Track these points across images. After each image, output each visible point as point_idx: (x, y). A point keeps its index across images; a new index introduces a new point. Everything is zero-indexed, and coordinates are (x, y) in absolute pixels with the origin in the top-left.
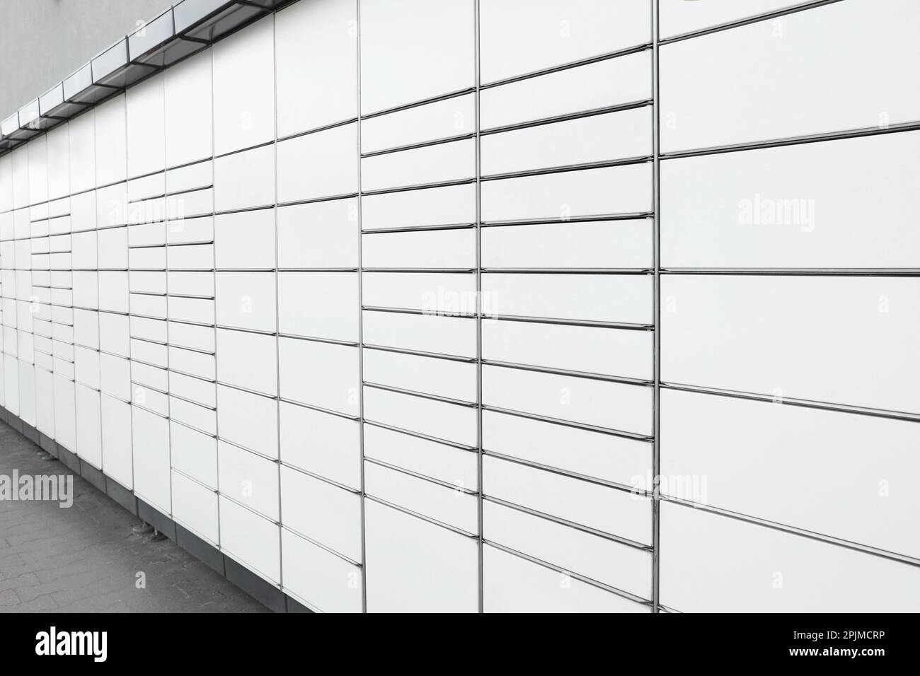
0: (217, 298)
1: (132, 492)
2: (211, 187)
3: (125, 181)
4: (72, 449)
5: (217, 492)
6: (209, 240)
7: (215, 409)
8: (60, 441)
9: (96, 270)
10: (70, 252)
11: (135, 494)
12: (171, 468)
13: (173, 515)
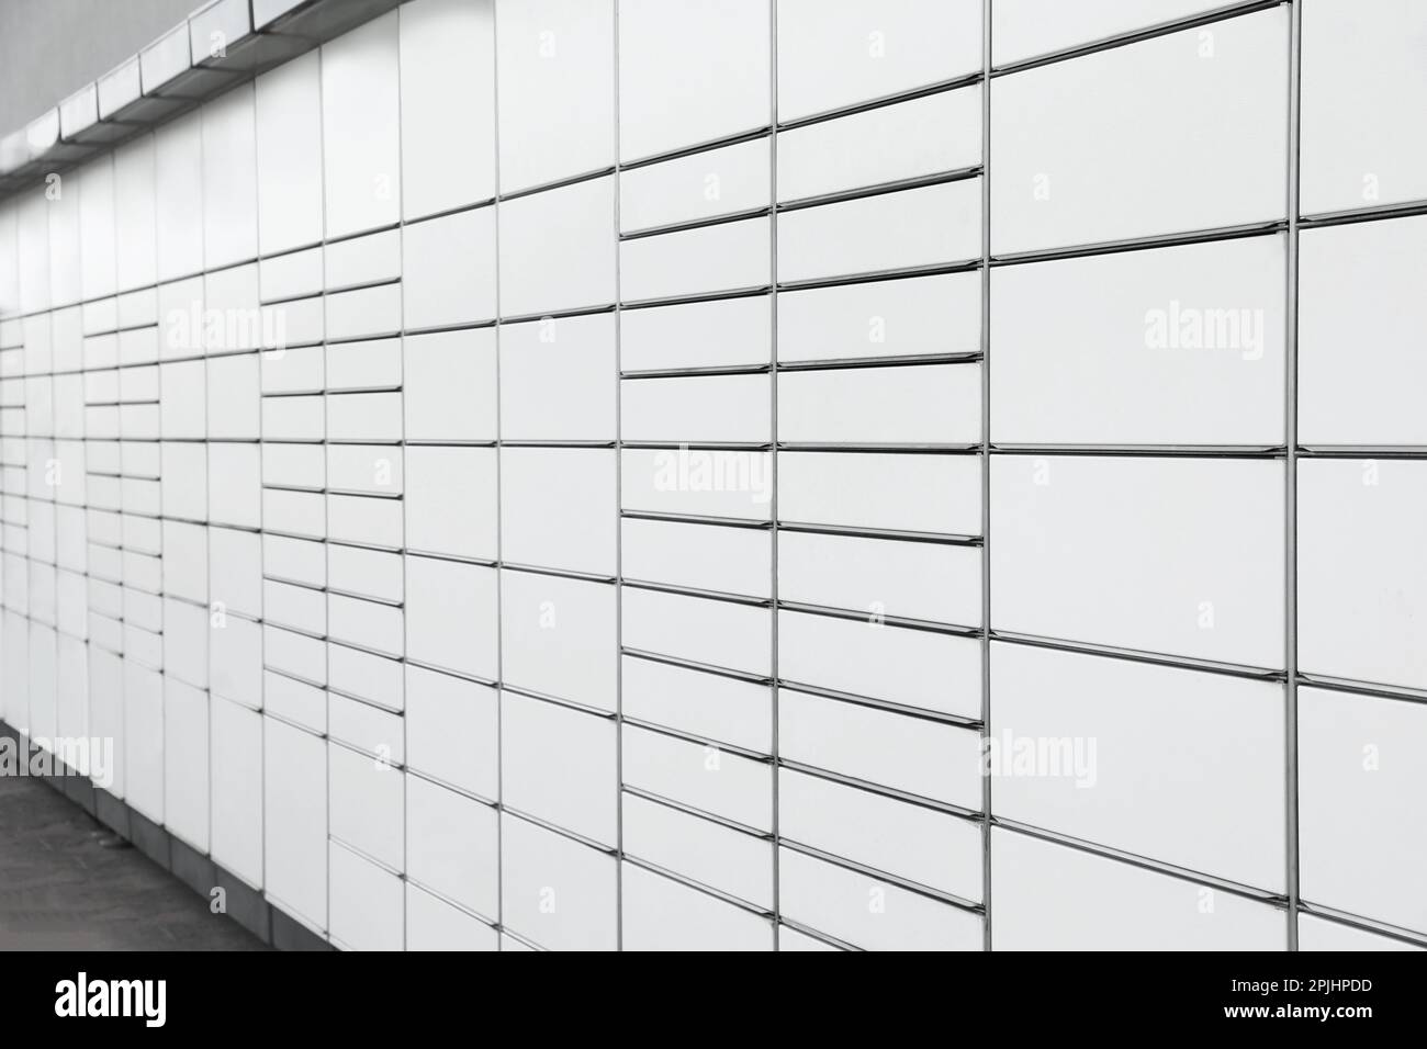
0: (407, 497)
1: (261, 893)
2: (398, 280)
3: (256, 260)
4: (156, 816)
5: (402, 877)
6: (395, 384)
7: (401, 714)
8: (135, 801)
9: (204, 441)
10: (157, 402)
11: (268, 897)
12: (329, 837)
13: (330, 932)
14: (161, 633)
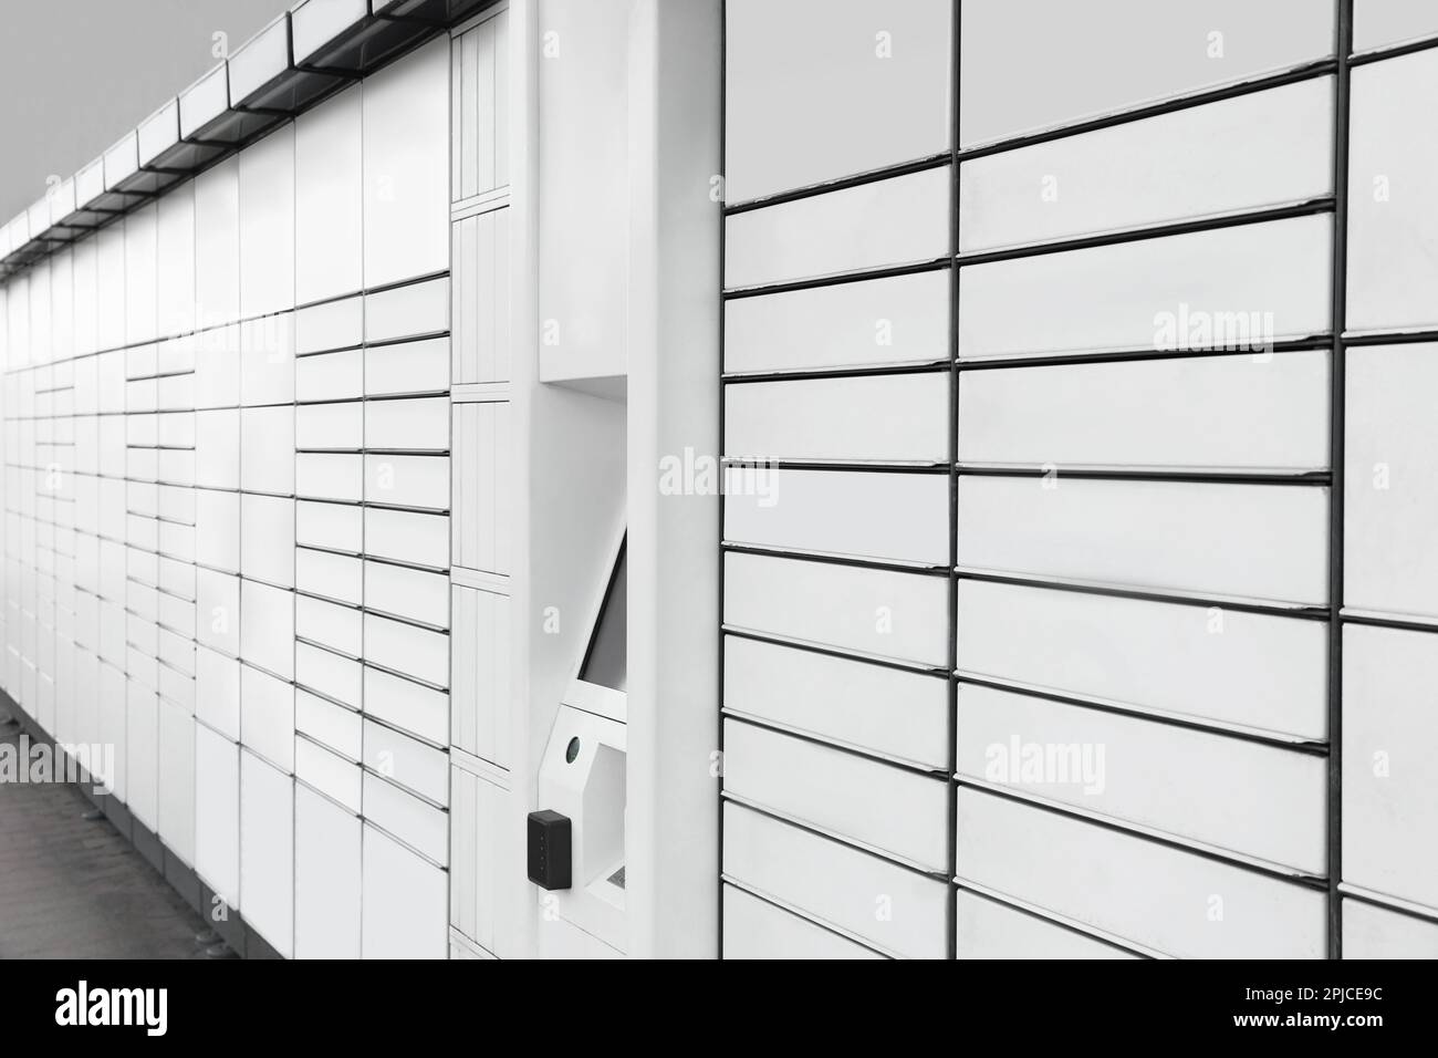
14: (194, 602)
